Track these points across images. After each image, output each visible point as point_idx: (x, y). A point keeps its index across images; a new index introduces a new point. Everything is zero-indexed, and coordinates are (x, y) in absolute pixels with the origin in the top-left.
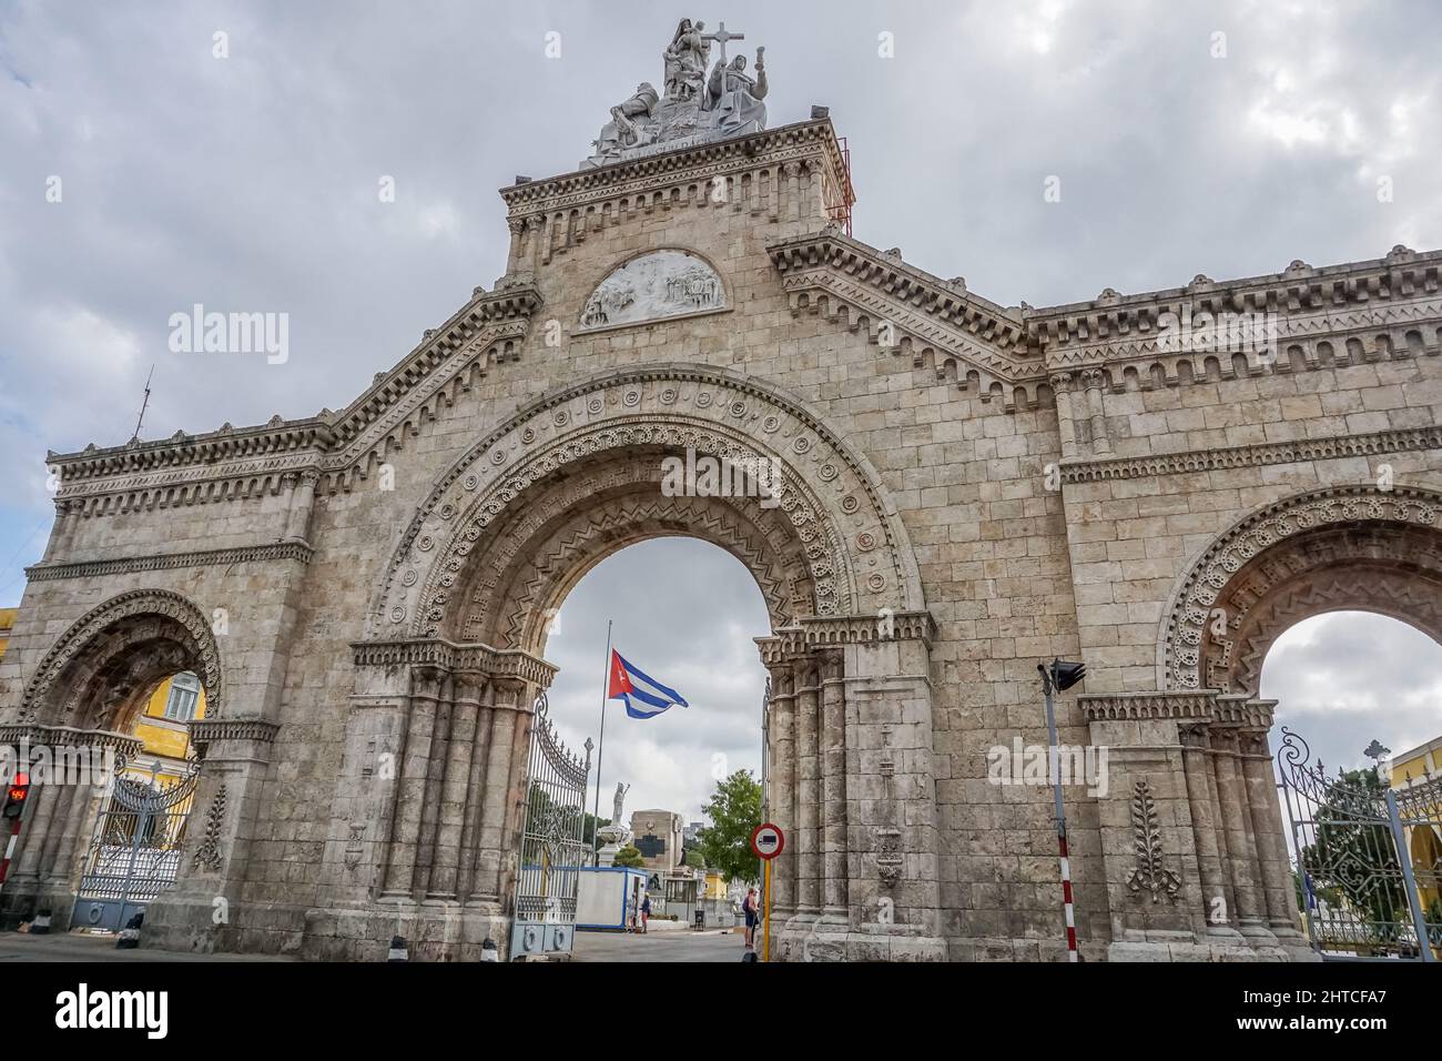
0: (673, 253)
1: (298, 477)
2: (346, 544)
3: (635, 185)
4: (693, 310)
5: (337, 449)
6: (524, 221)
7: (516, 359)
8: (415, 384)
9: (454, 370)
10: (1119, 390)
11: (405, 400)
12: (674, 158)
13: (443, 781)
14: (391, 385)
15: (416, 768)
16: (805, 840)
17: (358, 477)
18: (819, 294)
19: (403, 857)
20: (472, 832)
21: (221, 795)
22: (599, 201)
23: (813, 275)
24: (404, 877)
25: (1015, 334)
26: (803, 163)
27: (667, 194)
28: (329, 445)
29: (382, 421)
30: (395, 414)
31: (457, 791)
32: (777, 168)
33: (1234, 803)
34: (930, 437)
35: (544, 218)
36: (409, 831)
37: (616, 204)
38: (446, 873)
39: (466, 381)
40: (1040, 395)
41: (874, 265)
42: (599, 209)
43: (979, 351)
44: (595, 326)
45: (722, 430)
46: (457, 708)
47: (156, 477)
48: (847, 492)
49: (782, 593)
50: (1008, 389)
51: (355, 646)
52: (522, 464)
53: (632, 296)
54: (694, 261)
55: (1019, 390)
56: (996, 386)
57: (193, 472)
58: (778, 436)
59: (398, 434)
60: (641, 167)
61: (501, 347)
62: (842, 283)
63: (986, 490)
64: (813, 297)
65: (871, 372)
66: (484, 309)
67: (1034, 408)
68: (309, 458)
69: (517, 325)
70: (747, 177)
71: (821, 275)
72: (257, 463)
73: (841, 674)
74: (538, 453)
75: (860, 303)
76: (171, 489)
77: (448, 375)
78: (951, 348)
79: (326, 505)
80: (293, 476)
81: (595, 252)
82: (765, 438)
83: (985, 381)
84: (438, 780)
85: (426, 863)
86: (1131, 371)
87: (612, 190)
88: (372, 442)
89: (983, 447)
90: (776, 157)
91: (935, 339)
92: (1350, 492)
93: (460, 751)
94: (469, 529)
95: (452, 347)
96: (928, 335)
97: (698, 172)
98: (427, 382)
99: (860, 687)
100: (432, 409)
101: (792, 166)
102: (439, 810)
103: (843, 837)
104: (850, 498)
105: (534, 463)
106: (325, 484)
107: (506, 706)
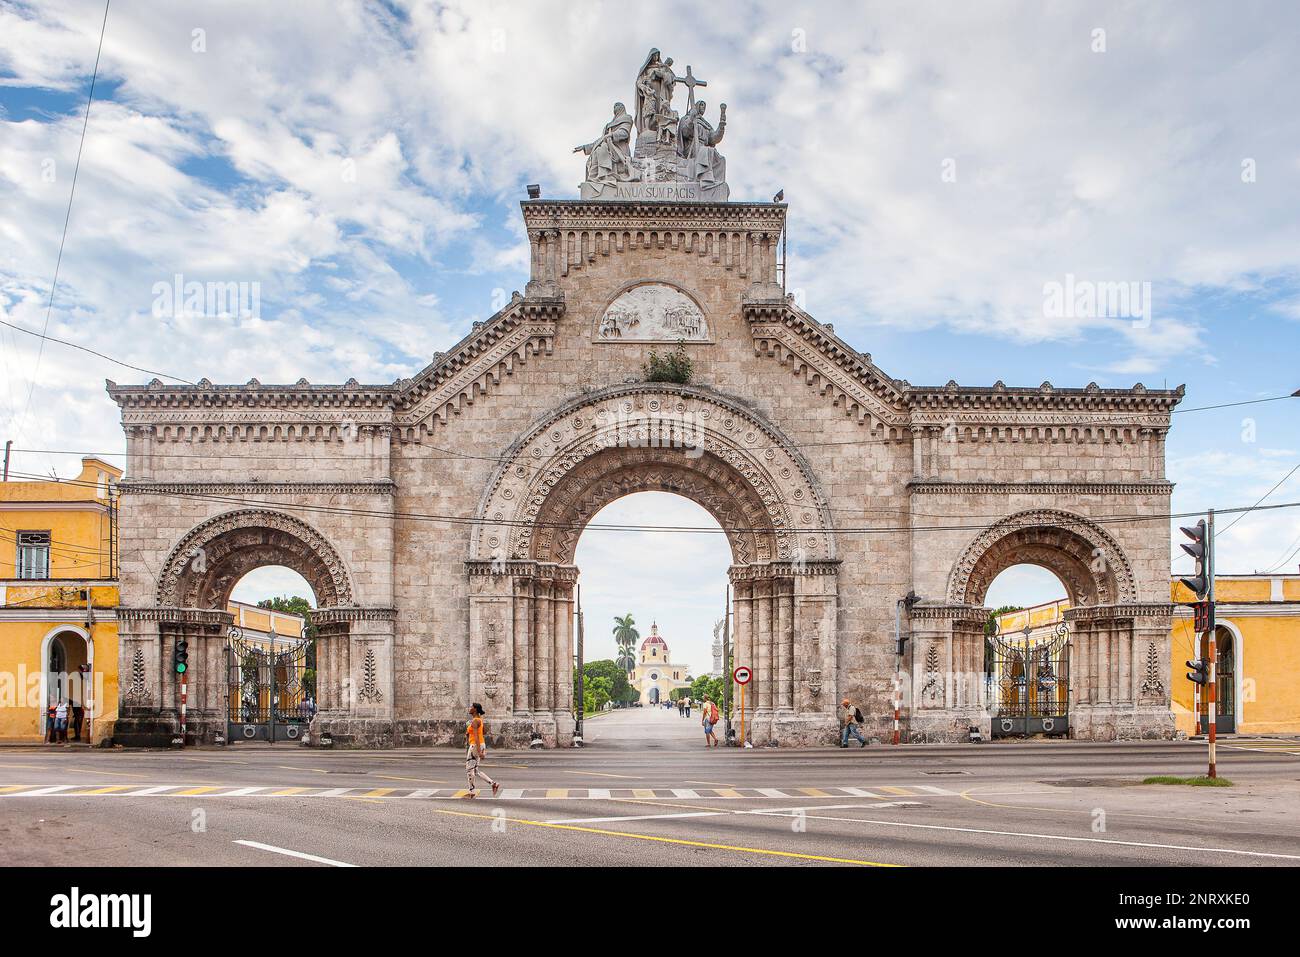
0: (668, 288)
1: (376, 430)
2: (424, 483)
3: (636, 223)
4: (685, 338)
5: (405, 410)
6: (542, 233)
7: (549, 355)
8: (467, 365)
9: (499, 357)
10: (947, 440)
11: (459, 376)
12: (669, 209)
13: (535, 645)
14: (448, 363)
15: (523, 639)
16: (763, 675)
17: (425, 433)
18: (775, 343)
19: (523, 689)
21: (371, 654)
22: (607, 229)
23: (774, 329)
24: (524, 699)
25: (895, 396)
26: (765, 235)
27: (661, 236)
28: (399, 406)
29: (441, 390)
30: (453, 386)
31: (544, 653)
32: (745, 234)
34: (840, 452)
35: (559, 234)
36: (524, 675)
37: (620, 235)
38: (543, 699)
39: (509, 367)
40: (903, 436)
41: (815, 333)
42: (606, 236)
43: (873, 402)
44: (611, 337)
45: (718, 437)
46: (538, 602)
47: (232, 414)
48: (797, 487)
49: (744, 538)
50: (887, 429)
51: (469, 564)
52: (576, 444)
53: (638, 317)
54: (684, 298)
55: (893, 430)
56: (880, 426)
57: (269, 415)
58: (755, 446)
59: (456, 402)
60: (642, 209)
61: (536, 343)
62: (791, 339)
63: (869, 490)
64: (771, 345)
65: (805, 405)
66: (522, 310)
67: (899, 442)
68: (385, 415)
69: (548, 327)
70: (723, 235)
71: (779, 330)
72: (335, 414)
73: (792, 591)
74: (588, 437)
75: (803, 356)
76: (250, 427)
77: (494, 361)
78: (857, 397)
79: (400, 453)
80: (372, 429)
81: (604, 273)
82: (747, 446)
83: (875, 422)
84: (534, 644)
85: (534, 691)
87: (618, 222)
88: (435, 406)
89: (869, 462)
90: (746, 225)
91: (848, 390)
93: (543, 628)
94: (540, 486)
95: (495, 337)
96: (844, 386)
97: (686, 224)
98: (476, 364)
99: (802, 599)
100: (483, 385)
101: (757, 236)
102: (535, 663)
103: (791, 674)
104: (799, 491)
105: (585, 444)
106: (398, 435)
107: (564, 599)
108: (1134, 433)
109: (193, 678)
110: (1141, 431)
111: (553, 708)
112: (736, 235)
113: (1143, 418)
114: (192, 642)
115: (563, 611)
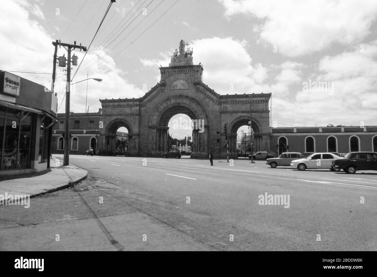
0: (182, 80)
2: (144, 114)
3: (177, 70)
4: (185, 88)
6: (163, 73)
7: (163, 92)
8: (151, 95)
9: (156, 93)
10: (228, 104)
11: (149, 96)
14: (148, 94)
15: (157, 139)
16: (196, 145)
17: (144, 105)
19: (157, 147)
20: (163, 145)
21: (135, 141)
23: (198, 86)
24: (158, 149)
25: (219, 97)
27: (181, 72)
28: (140, 102)
29: (147, 99)
30: (149, 98)
31: (161, 141)
33: (232, 142)
35: (165, 73)
36: (158, 145)
37: (174, 72)
38: (161, 149)
40: (220, 104)
41: (205, 86)
42: (172, 72)
43: (215, 98)
44: (173, 89)
46: (161, 133)
47: (116, 104)
50: (217, 102)
51: (149, 127)
52: (166, 107)
53: (177, 85)
56: (216, 102)
57: (122, 103)
59: (149, 100)
61: (161, 90)
62: (201, 88)
64: (198, 89)
65: (204, 99)
66: (159, 85)
68: (138, 103)
69: (163, 88)
70: (191, 71)
72: (131, 103)
74: (168, 106)
75: (203, 90)
76: (119, 105)
79: (141, 109)
81: (172, 78)
84: (160, 140)
86: (229, 102)
87: (174, 70)
88: (146, 101)
89: (215, 108)
90: (194, 69)
91: (211, 96)
92: (245, 116)
93: (162, 137)
94: (161, 114)
95: (155, 90)
97: (185, 69)
100: (153, 98)
101: (196, 70)
102: (160, 143)
103: (200, 145)
106: (140, 106)
107: (165, 132)
108: (262, 101)
109: (110, 145)
110: (264, 101)
111: (163, 150)
112: (193, 71)
113: (264, 99)
114: (110, 139)
115: (165, 134)
